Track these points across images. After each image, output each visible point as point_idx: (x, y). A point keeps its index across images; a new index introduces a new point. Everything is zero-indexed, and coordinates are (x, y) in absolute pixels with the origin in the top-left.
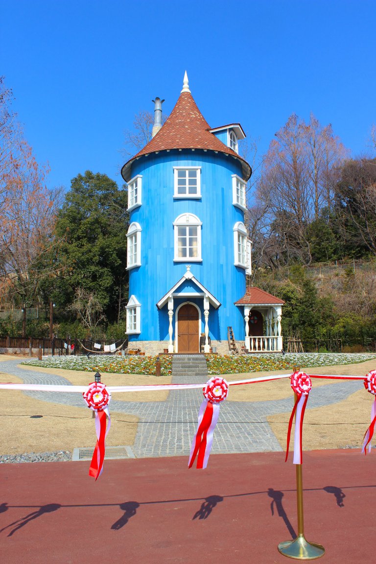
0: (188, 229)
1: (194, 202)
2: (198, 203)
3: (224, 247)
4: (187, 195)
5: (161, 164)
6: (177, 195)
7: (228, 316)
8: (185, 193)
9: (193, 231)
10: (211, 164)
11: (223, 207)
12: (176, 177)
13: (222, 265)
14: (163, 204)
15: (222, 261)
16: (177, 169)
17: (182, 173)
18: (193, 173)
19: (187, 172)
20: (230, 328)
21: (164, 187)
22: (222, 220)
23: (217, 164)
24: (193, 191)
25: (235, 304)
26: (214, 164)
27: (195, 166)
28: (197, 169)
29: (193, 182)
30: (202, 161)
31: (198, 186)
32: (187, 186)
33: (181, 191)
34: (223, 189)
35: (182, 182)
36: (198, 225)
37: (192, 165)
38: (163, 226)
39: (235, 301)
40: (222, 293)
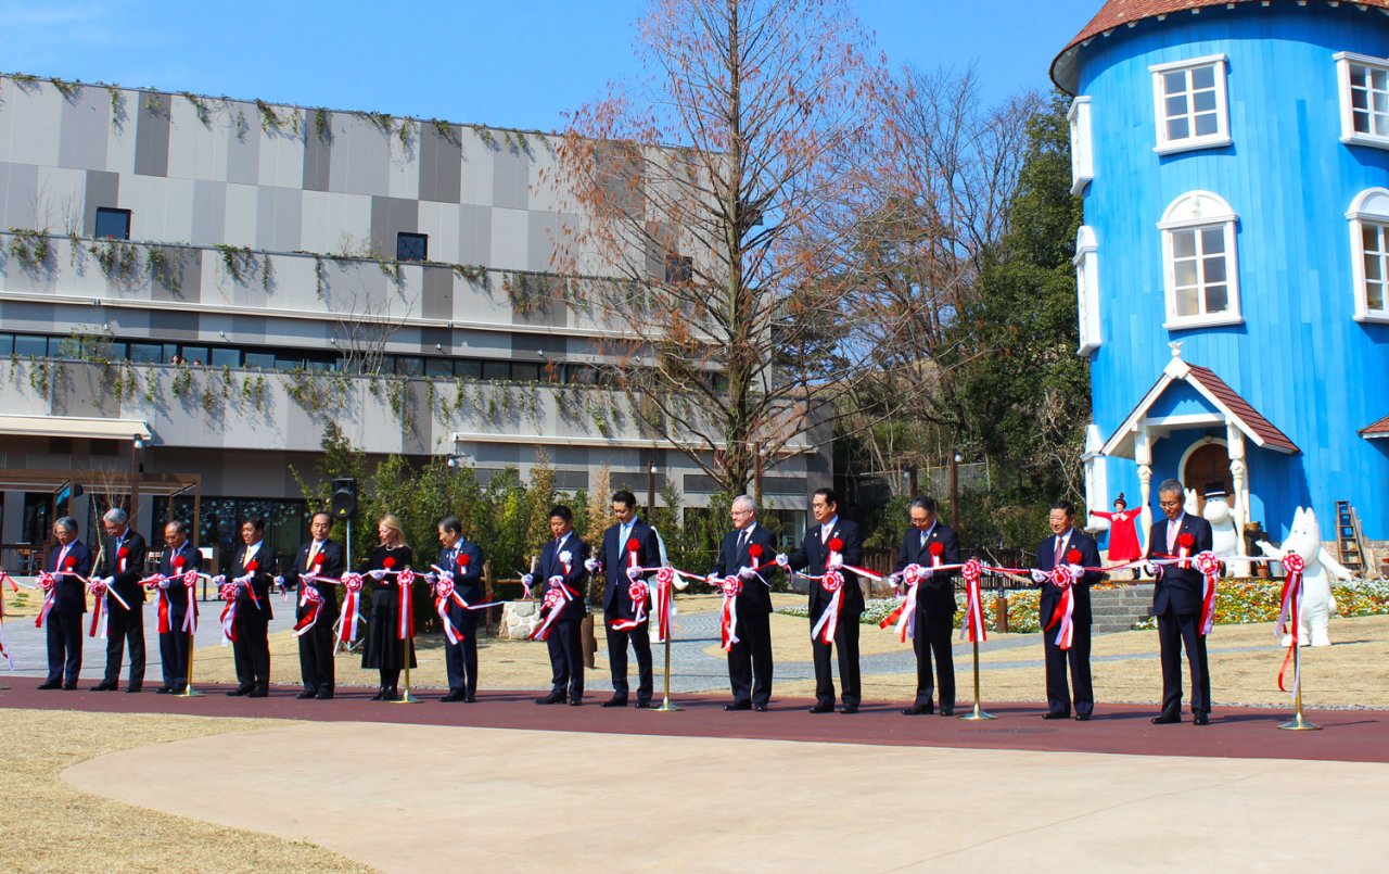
0: (1198, 234)
1: (1213, 158)
2: (1226, 159)
3: (1314, 274)
4: (1194, 140)
5: (1126, 64)
6: (1165, 144)
7: (1337, 469)
8: (1185, 134)
9: (1213, 240)
10: (1258, 42)
11: (1305, 157)
12: (1160, 95)
13: (1310, 325)
14: (1136, 173)
15: (1310, 311)
16: (1160, 72)
17: (1174, 81)
18: (1204, 76)
19: (1189, 76)
20: (1343, 504)
21: (1135, 126)
22: (1304, 193)
23: (1279, 37)
24: (1208, 125)
25: (1361, 434)
26: (1267, 42)
27: (1211, 53)
28: (1214, 62)
29: (1206, 101)
30: (1232, 36)
31: (1220, 110)
32: (1191, 115)
33: (1178, 130)
34: (1301, 105)
35: (1176, 106)
36: (1225, 222)
37: (1203, 54)
38: (1140, 234)
39: (1363, 425)
40: (1312, 405)
